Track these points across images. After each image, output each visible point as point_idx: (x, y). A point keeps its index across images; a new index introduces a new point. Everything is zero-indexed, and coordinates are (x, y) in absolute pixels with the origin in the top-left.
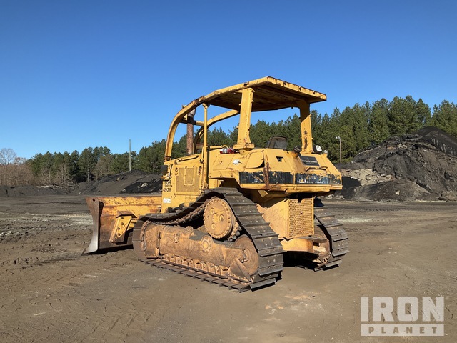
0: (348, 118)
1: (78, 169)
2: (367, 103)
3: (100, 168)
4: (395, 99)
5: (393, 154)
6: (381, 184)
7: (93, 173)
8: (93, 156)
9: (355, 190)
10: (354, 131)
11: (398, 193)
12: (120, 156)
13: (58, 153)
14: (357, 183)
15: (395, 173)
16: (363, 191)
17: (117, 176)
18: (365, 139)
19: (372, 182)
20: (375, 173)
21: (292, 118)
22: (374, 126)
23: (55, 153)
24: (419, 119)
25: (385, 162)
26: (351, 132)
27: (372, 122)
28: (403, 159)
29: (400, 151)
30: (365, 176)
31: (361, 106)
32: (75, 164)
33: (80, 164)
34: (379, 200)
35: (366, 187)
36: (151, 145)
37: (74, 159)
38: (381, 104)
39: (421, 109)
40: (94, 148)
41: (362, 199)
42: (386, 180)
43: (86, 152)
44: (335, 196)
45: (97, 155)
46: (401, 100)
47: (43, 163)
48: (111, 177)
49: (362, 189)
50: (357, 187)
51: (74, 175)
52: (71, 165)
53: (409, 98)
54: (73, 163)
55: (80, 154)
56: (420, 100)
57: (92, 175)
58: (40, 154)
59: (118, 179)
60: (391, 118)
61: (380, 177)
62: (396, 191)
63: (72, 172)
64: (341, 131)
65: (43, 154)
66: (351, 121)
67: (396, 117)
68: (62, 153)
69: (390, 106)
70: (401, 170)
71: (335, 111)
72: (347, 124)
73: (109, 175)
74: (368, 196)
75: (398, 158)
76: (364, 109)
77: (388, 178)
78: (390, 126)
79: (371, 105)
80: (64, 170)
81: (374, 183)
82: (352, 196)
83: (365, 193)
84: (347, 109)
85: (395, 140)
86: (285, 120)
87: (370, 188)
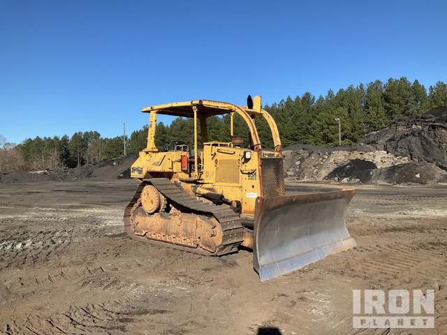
0: (342, 100)
1: (68, 154)
2: (362, 85)
3: (91, 152)
4: (390, 80)
5: (407, 135)
6: (398, 167)
7: (84, 157)
8: (82, 140)
9: (371, 173)
10: (349, 112)
11: (418, 176)
12: (111, 141)
13: (47, 137)
14: (372, 165)
15: (411, 155)
16: (380, 174)
17: (113, 161)
18: (361, 120)
19: (388, 164)
20: (390, 155)
21: (285, 100)
22: (371, 107)
23: (45, 138)
24: (415, 100)
25: (399, 144)
26: (346, 114)
27: (367, 104)
28: (418, 140)
29: (415, 132)
30: (381, 158)
31: (355, 87)
32: (66, 149)
33: (71, 148)
34: (399, 183)
35: (383, 170)
36: (142, 129)
37: (65, 144)
38: (375, 86)
39: (417, 90)
40: (83, 132)
41: (380, 182)
42: (404, 162)
43: (76, 136)
44: (350, 179)
45: (87, 139)
46: (397, 81)
47: (33, 148)
48: (107, 162)
49: (378, 172)
50: (373, 170)
51: (65, 160)
52: (61, 150)
53: (404, 80)
54: (63, 148)
55: (70, 138)
56: (416, 81)
57: (83, 160)
58: (30, 139)
59: (115, 164)
60: (387, 99)
61: (396, 159)
62: (416, 174)
63: (62, 157)
64: (337, 113)
65: (33, 139)
66: (345, 102)
67: (392, 98)
68: (52, 138)
69: (384, 87)
70: (417, 152)
71: (329, 94)
72: (342, 105)
73: (104, 160)
74: (386, 179)
75: (414, 139)
76: (358, 91)
77: (405, 160)
78: (386, 107)
79: (366, 88)
80: (55, 155)
81: (390, 166)
82: (369, 180)
83: (383, 176)
84: (341, 91)
85: (405, 121)
86: (278, 103)
87: (388, 171)
